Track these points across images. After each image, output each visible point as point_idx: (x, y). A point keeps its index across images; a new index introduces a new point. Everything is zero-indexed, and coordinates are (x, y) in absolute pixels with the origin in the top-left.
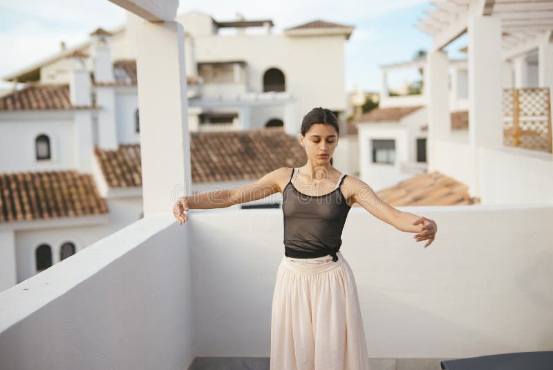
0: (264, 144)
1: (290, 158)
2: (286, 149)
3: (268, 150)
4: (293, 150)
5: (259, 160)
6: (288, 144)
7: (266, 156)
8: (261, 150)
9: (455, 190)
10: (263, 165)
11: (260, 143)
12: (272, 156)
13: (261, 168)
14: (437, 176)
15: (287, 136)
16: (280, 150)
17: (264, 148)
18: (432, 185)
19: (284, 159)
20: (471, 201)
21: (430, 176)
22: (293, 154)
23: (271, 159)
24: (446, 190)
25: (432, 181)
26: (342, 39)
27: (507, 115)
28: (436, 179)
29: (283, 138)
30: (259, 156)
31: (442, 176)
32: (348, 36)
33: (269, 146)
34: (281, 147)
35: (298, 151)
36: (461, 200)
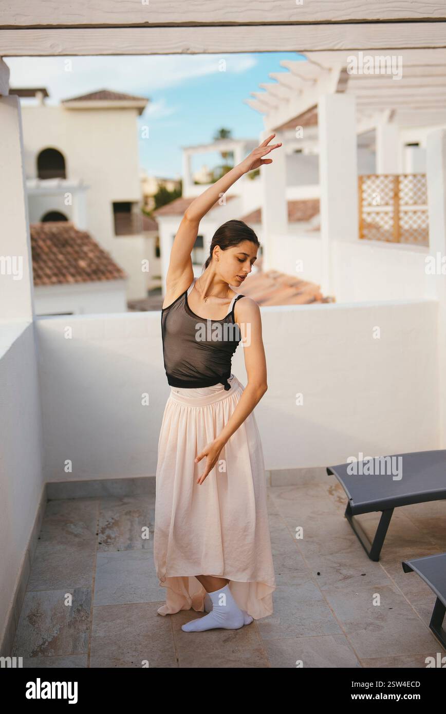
0: (49, 243)
1: (83, 259)
2: (77, 248)
3: (55, 249)
4: (85, 249)
5: (45, 262)
6: (79, 241)
7: (52, 257)
8: (46, 250)
9: (303, 289)
10: (50, 268)
11: (44, 241)
12: (61, 257)
13: (48, 271)
14: (276, 276)
15: (77, 232)
16: (69, 249)
17: (49, 248)
18: (273, 285)
19: (76, 260)
20: (325, 301)
21: (267, 276)
22: (86, 253)
23: (60, 261)
24: (292, 291)
25: (271, 281)
26: (133, 115)
27: (387, 204)
28: (275, 279)
29: (73, 234)
30: (44, 257)
31: (282, 275)
32: (140, 111)
33: (56, 245)
34: (71, 246)
35: (91, 251)
36: (314, 300)
